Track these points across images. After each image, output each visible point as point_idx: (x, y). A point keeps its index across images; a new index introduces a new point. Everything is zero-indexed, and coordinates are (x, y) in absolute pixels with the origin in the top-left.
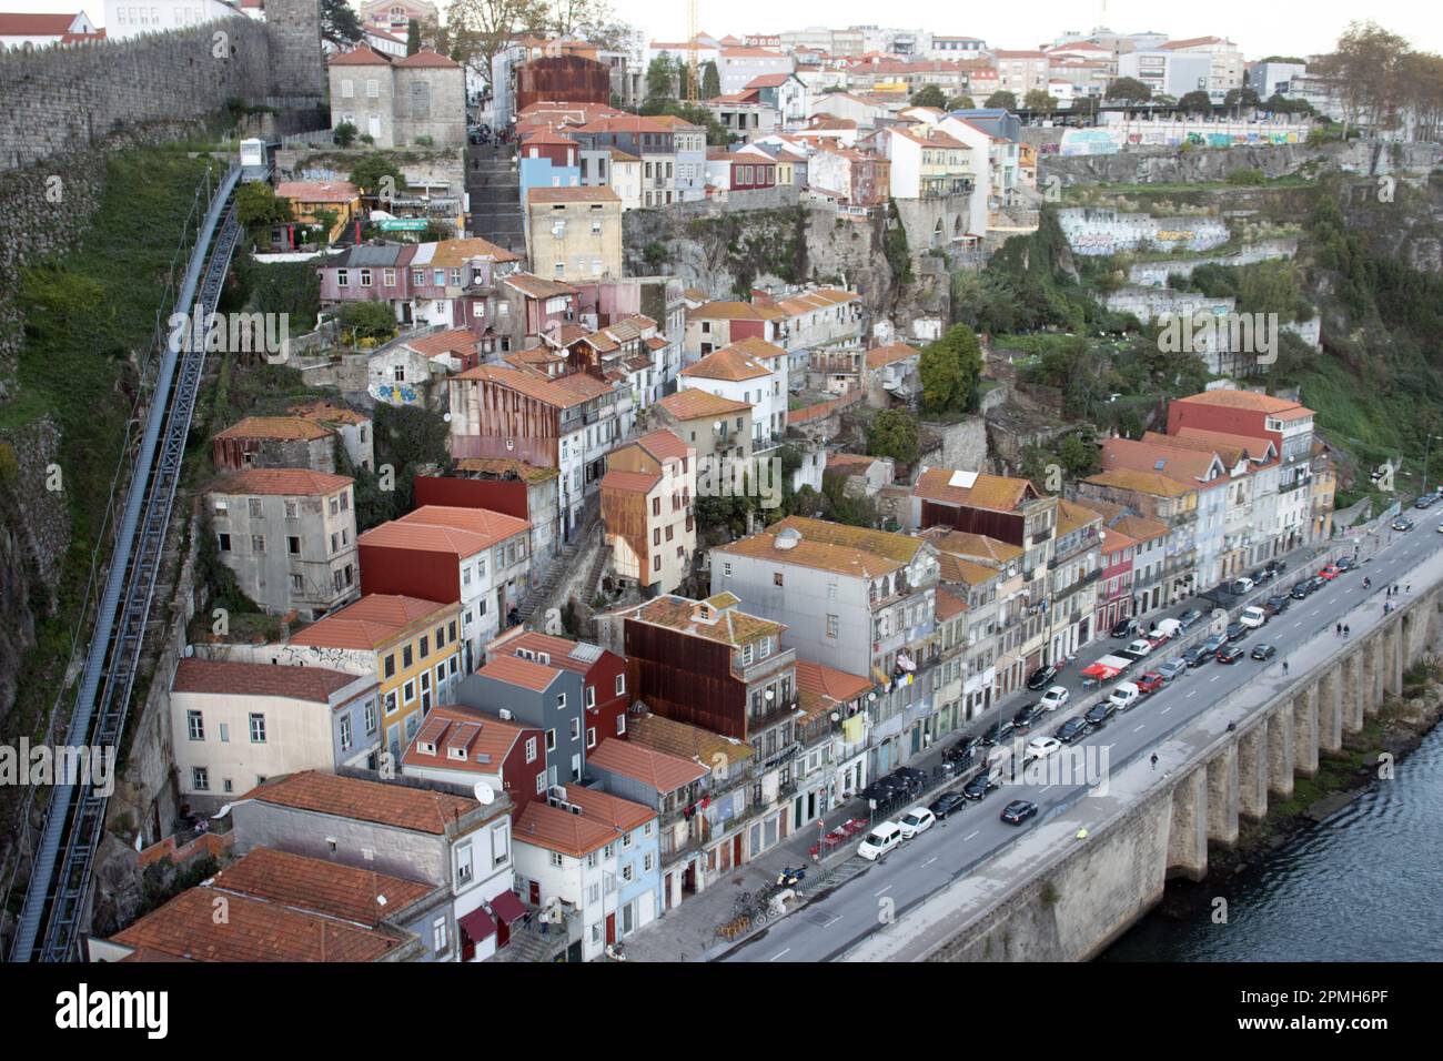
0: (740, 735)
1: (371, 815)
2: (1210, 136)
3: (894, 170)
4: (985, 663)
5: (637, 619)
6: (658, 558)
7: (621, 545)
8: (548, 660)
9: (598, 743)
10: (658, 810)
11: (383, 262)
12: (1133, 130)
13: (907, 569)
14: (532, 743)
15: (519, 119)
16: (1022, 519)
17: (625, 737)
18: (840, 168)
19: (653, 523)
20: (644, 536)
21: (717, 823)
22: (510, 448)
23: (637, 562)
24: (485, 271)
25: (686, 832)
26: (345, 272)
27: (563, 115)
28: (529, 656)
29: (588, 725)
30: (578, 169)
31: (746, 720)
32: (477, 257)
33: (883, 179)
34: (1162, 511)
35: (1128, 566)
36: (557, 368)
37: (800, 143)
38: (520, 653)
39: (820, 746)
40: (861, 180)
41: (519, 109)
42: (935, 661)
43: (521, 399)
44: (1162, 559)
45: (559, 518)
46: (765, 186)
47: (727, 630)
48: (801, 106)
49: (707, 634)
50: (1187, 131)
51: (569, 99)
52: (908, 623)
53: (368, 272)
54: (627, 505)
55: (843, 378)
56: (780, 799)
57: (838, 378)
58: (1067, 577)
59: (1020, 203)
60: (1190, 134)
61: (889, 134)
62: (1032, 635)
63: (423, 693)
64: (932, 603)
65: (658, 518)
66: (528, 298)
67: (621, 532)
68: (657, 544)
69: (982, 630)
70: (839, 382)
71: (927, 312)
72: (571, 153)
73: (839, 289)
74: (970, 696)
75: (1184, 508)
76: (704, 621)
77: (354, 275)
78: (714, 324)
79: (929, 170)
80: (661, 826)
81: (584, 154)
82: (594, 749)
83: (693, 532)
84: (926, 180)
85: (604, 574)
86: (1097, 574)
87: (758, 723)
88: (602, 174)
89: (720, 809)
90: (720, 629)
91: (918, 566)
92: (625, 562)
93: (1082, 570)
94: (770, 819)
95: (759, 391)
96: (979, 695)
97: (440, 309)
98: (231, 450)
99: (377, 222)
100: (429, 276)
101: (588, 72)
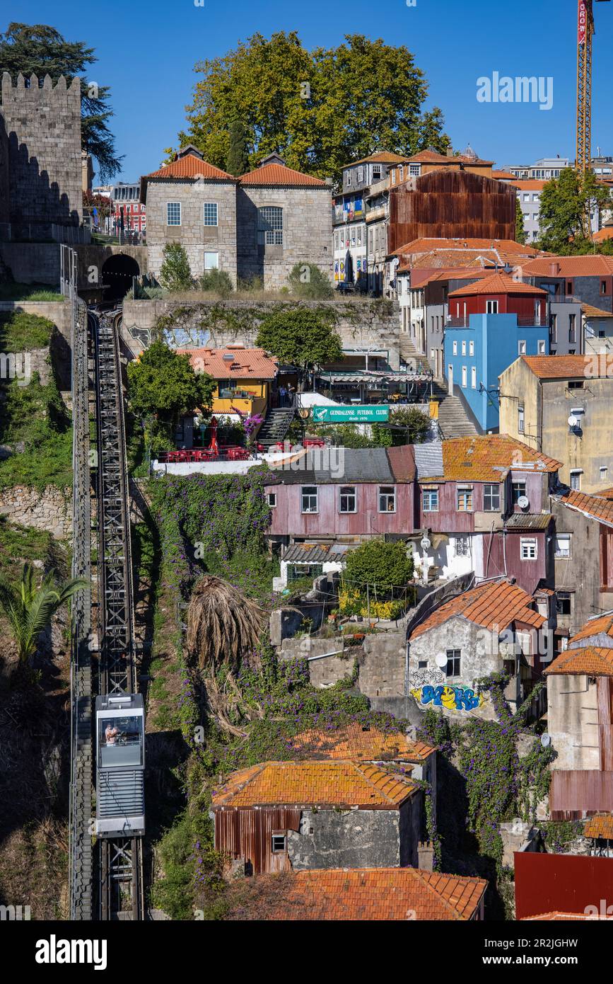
27: (474, 254)
53: (350, 490)
72: (539, 308)
77: (327, 496)
81: (552, 308)
88: (571, 338)
97: (465, 551)
98: (248, 828)
99: (309, 410)
100: (446, 497)
101: (487, 196)
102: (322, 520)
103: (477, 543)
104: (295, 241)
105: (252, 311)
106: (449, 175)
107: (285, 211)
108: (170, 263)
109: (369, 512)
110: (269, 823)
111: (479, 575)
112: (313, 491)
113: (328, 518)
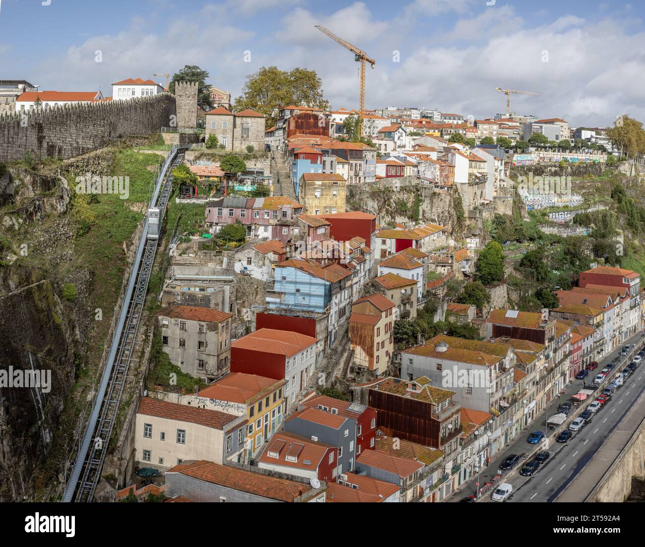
0: (437, 447)
1: (249, 489)
2: (571, 159)
3: (456, 170)
4: (532, 399)
5: (376, 389)
6: (378, 356)
7: (358, 350)
8: (337, 412)
9: (362, 452)
10: (400, 486)
11: (240, 205)
12: (541, 155)
13: (504, 360)
14: (332, 455)
15: (289, 141)
16: (544, 331)
17: (374, 448)
18: (435, 169)
19: (377, 340)
20: (372, 346)
21: (426, 489)
23: (367, 359)
24: (289, 213)
25: (412, 495)
26: (221, 209)
27: (311, 140)
28: (325, 409)
29: (358, 444)
30: (322, 165)
31: (440, 439)
32: (285, 206)
33: (451, 174)
34: (591, 322)
35: (579, 348)
36: (325, 262)
37: (414, 157)
38: (320, 408)
39: (470, 447)
40: (444, 174)
41: (288, 137)
42: (514, 401)
44: (592, 344)
45: (328, 336)
46: (401, 176)
47: (428, 396)
48: (404, 140)
49: (417, 398)
50: (562, 156)
51: (310, 133)
52: (504, 385)
53: (232, 210)
54: (363, 331)
55: (445, 266)
56: (453, 473)
57: (442, 266)
58: (560, 355)
59: (505, 186)
60: (563, 158)
61: (454, 154)
62: (548, 384)
63: (265, 424)
64: (513, 374)
65: (380, 337)
66: (309, 227)
67: (360, 344)
68: (377, 350)
69: (531, 384)
70: (443, 268)
71: (473, 235)
72: (319, 158)
73: (435, 224)
74: (526, 415)
75: (598, 320)
76: (414, 391)
77: (226, 211)
78: (388, 241)
79: (471, 171)
80: (401, 493)
81: (324, 158)
82: (359, 455)
83: (392, 344)
84: (470, 175)
85: (351, 365)
86: (571, 353)
87: (445, 440)
88: (332, 168)
89: (427, 482)
90: (423, 394)
91: (507, 358)
92: (360, 358)
93: (564, 352)
94: (448, 484)
95: (418, 274)
96: (530, 414)
97: (266, 230)
100: (261, 214)
102: (223, 218)
103: (270, 228)
104: (253, 134)
106: (307, 114)
107: (250, 125)
109: (237, 217)
111: (270, 238)
113: (225, 218)
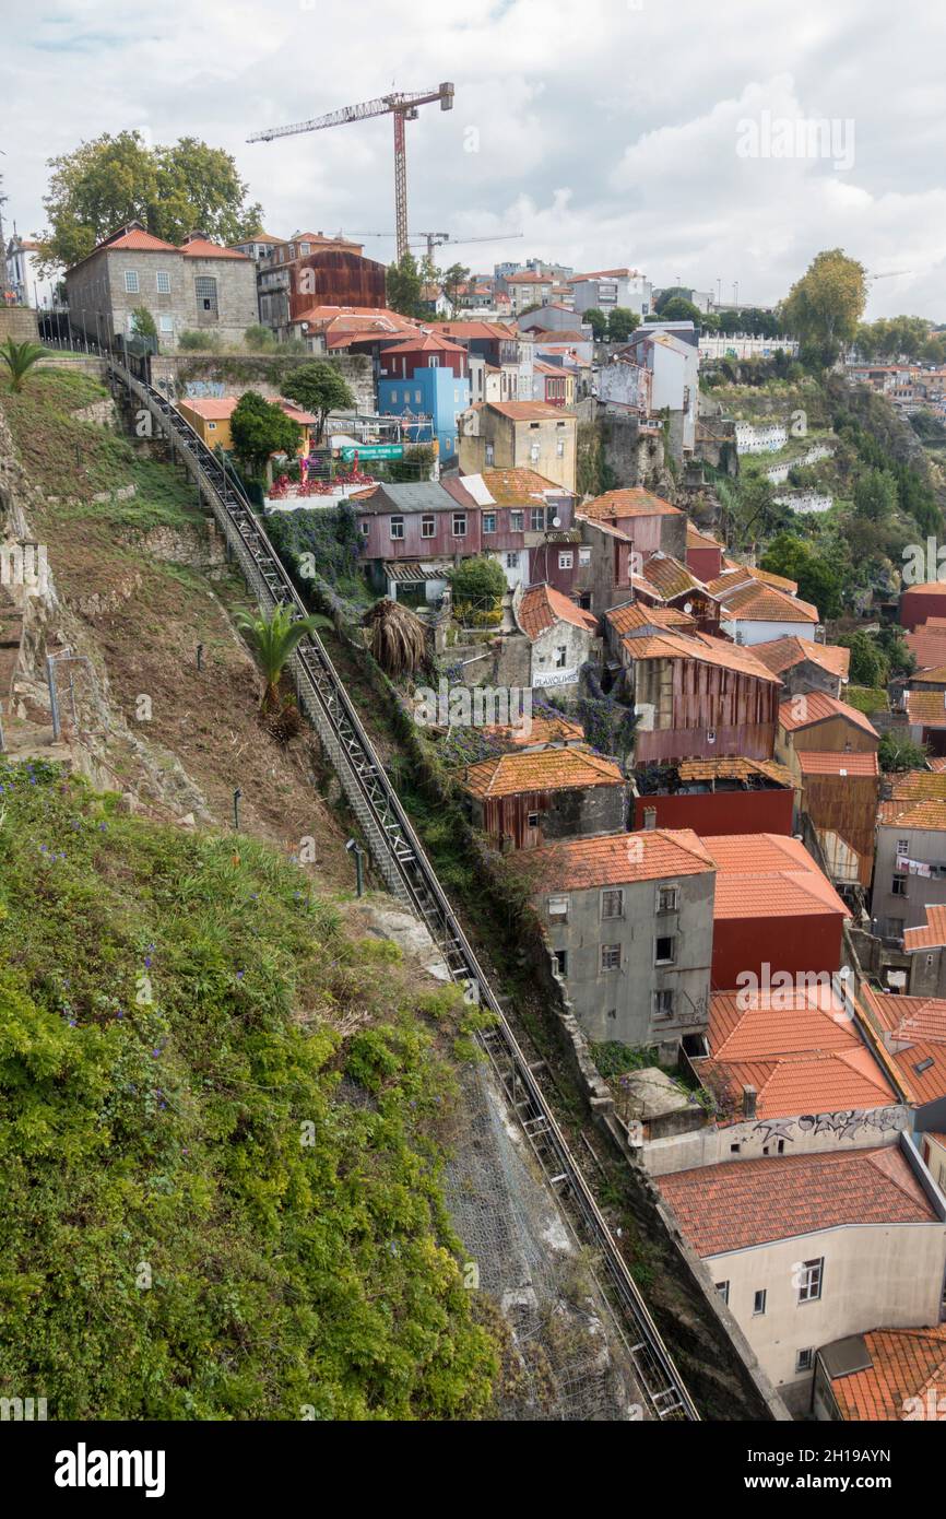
7: (832, 842)
18: (636, 380)
20: (869, 828)
22: (712, 741)
23: (855, 860)
24: (563, 509)
27: (374, 320)
30: (468, 381)
43: (731, 678)
51: (346, 304)
53: (431, 518)
54: (844, 794)
66: (618, 542)
67: (832, 827)
72: (462, 362)
77: (413, 524)
81: (470, 364)
88: (480, 388)
97: (512, 563)
98: (510, 812)
99: (339, 450)
100: (502, 520)
101: (364, 273)
102: (407, 544)
103: (523, 557)
104: (228, 306)
105: (256, 366)
106: (334, 253)
107: (218, 281)
108: (139, 325)
109: (446, 536)
110: (526, 806)
111: (526, 582)
112: (401, 520)
113: (413, 542)
